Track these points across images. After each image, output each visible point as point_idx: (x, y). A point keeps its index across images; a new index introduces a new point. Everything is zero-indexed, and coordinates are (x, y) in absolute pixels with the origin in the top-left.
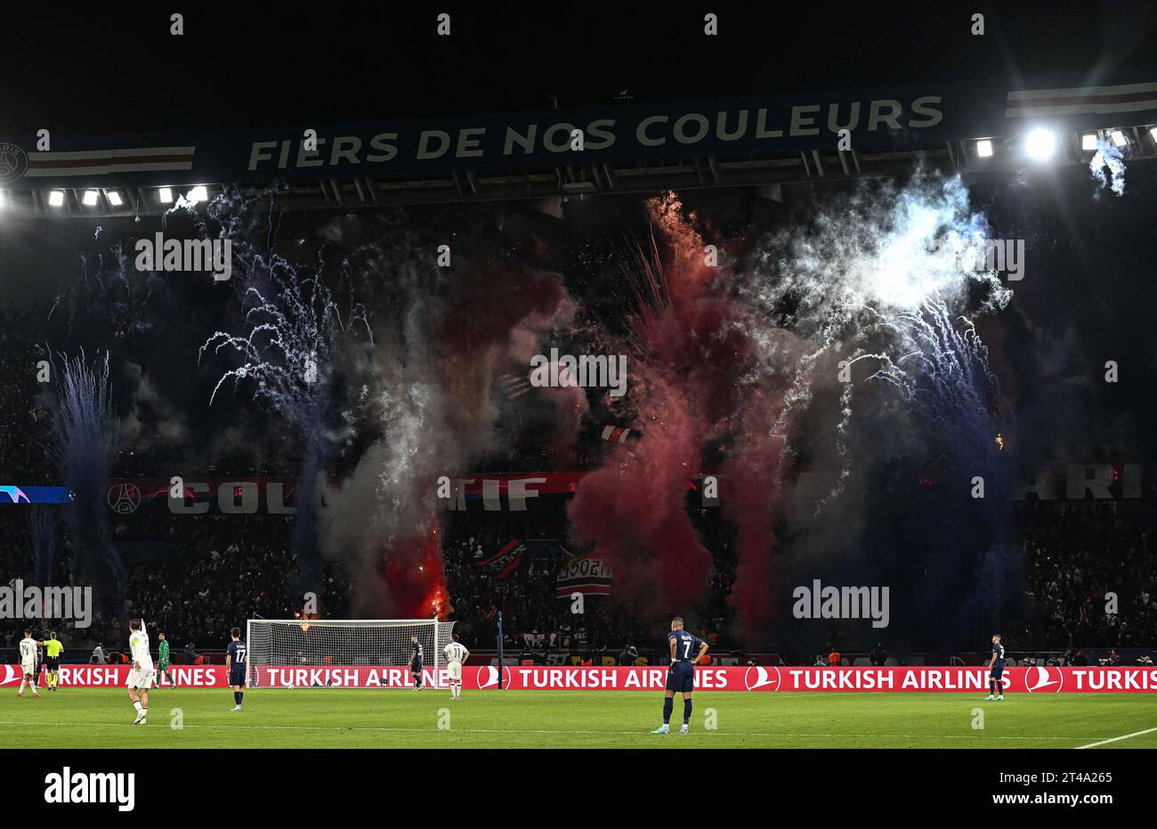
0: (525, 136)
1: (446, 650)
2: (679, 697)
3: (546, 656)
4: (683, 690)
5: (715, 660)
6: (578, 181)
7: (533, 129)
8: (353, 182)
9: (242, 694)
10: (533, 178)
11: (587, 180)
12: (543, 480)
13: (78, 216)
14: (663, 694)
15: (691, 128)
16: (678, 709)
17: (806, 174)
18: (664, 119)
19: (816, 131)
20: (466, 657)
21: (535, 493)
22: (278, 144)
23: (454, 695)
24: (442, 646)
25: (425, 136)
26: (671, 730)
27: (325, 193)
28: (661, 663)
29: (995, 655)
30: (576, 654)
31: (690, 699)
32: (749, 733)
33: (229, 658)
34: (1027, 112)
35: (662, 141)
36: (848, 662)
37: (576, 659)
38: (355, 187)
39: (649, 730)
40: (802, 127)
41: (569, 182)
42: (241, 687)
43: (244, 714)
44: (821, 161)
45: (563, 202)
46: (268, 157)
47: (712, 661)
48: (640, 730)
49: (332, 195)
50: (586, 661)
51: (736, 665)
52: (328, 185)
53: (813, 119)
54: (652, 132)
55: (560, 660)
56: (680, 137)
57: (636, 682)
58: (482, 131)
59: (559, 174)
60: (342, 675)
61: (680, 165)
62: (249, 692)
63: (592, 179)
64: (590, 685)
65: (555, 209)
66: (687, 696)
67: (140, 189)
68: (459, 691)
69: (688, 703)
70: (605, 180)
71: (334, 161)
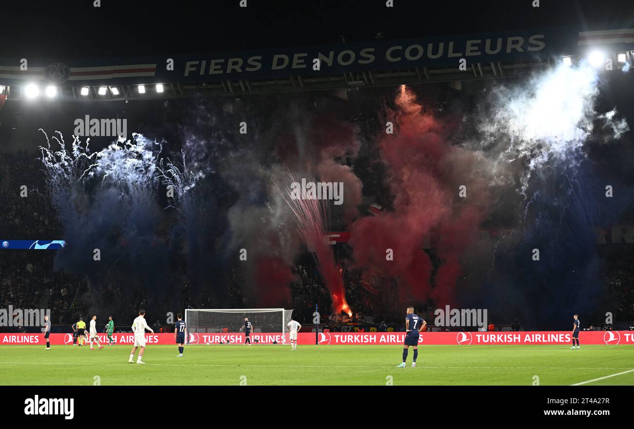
0: (328, 57)
1: (289, 324)
2: (411, 349)
3: (341, 327)
4: (413, 345)
5: (429, 329)
6: (355, 80)
7: (332, 53)
8: (238, 82)
9: (183, 348)
10: (332, 79)
11: (360, 80)
12: (338, 236)
13: (96, 101)
14: (403, 346)
15: (414, 52)
16: (411, 355)
17: (474, 75)
18: (400, 48)
19: (479, 53)
20: (300, 328)
21: (334, 242)
22: (199, 62)
23: (293, 348)
24: (286, 323)
25: (276, 57)
26: (407, 365)
27: (224, 88)
28: (401, 330)
29: (575, 326)
30: (357, 326)
31: (417, 349)
32: (447, 367)
33: (176, 329)
34: (589, 42)
35: (399, 59)
36: (498, 330)
37: (357, 329)
38: (240, 85)
39: (395, 365)
40: (472, 51)
41: (351, 81)
42: (182, 344)
43: (183, 359)
44: (482, 69)
45: (348, 91)
46: (194, 69)
47: (427, 329)
48: (390, 365)
49: (228, 89)
50: (361, 329)
51: (440, 331)
52: (226, 84)
53: (477, 47)
54: (393, 54)
55: (348, 329)
56: (408, 56)
57: (385, 340)
58: (306, 55)
59: (345, 77)
60: (235, 338)
61: (409, 71)
62: (186, 347)
63: (362, 79)
64: (365, 342)
65: (343, 94)
66: (415, 347)
67: (128, 86)
68: (296, 346)
69: (416, 351)
70: (369, 80)
71: (229, 71)
